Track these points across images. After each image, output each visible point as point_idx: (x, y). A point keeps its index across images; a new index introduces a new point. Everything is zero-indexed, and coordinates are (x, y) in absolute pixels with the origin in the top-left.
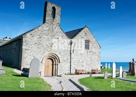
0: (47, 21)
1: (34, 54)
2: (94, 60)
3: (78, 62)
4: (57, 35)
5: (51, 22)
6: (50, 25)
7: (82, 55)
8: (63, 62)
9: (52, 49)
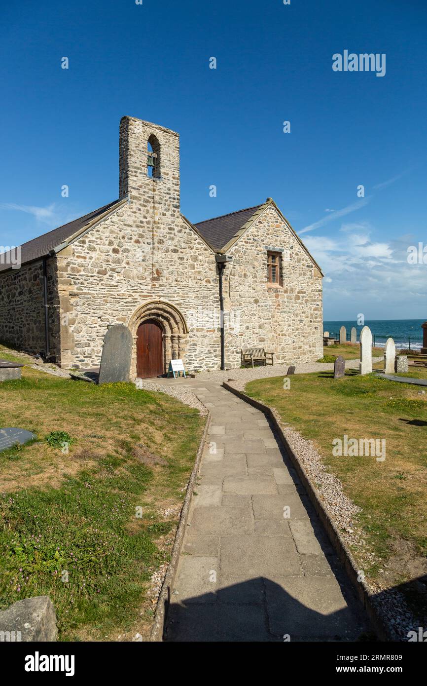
0: (132, 192)
1: (100, 307)
2: (299, 318)
3: (248, 328)
4: (173, 239)
5: (148, 193)
6: (145, 204)
7: (259, 304)
8: (195, 331)
9: (157, 288)
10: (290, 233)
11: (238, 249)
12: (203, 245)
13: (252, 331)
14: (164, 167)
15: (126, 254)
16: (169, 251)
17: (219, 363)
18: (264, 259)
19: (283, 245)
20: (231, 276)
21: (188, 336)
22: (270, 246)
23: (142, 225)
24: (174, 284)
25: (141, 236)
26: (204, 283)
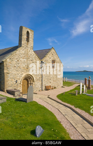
0: (23, 45)
1: (14, 76)
3: (47, 80)
4: (31, 57)
5: (26, 45)
6: (25, 48)
8: (36, 81)
10: (57, 56)
11: (46, 60)
12: (38, 59)
14: (30, 39)
15: (21, 62)
16: (30, 61)
17: (41, 89)
18: (51, 62)
19: (55, 59)
21: (34, 83)
23: (24, 54)
25: (24, 57)
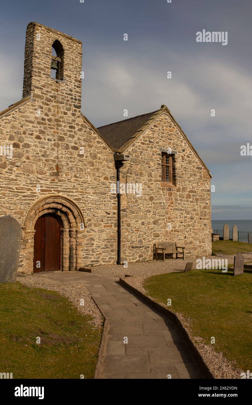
0: (35, 91)
2: (189, 216)
3: (143, 224)
4: (73, 137)
5: (51, 92)
6: (47, 102)
7: (154, 201)
8: (93, 225)
9: (56, 183)
10: (182, 137)
11: (135, 149)
12: (102, 144)
13: (147, 227)
14: (66, 70)
15: (27, 149)
16: (69, 148)
17: (116, 257)
18: (159, 159)
19: (176, 148)
20: (129, 175)
21: (86, 231)
22: (164, 148)
23: (43, 122)
24: (73, 180)
25: (42, 132)
26: (102, 179)
